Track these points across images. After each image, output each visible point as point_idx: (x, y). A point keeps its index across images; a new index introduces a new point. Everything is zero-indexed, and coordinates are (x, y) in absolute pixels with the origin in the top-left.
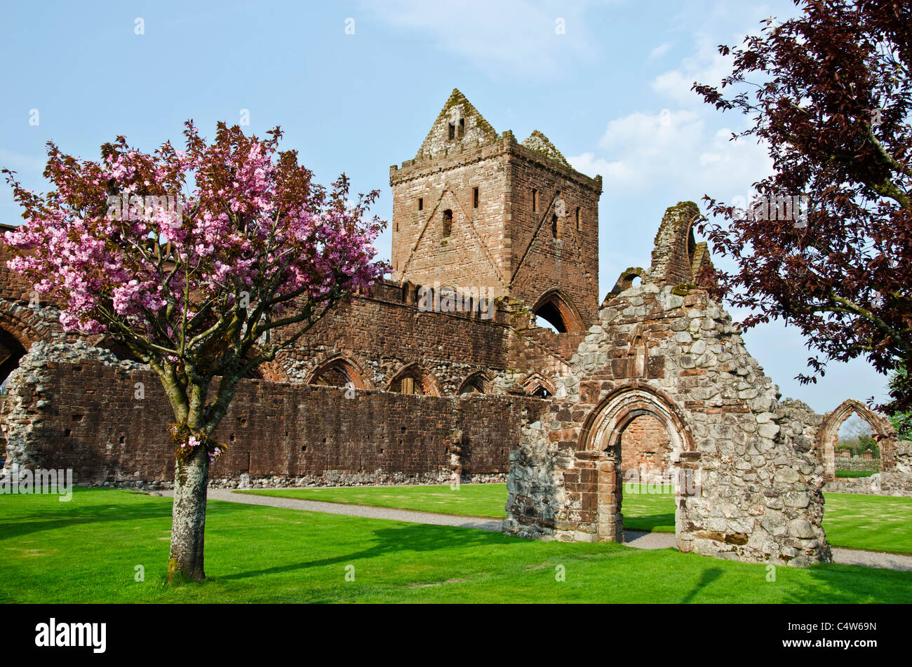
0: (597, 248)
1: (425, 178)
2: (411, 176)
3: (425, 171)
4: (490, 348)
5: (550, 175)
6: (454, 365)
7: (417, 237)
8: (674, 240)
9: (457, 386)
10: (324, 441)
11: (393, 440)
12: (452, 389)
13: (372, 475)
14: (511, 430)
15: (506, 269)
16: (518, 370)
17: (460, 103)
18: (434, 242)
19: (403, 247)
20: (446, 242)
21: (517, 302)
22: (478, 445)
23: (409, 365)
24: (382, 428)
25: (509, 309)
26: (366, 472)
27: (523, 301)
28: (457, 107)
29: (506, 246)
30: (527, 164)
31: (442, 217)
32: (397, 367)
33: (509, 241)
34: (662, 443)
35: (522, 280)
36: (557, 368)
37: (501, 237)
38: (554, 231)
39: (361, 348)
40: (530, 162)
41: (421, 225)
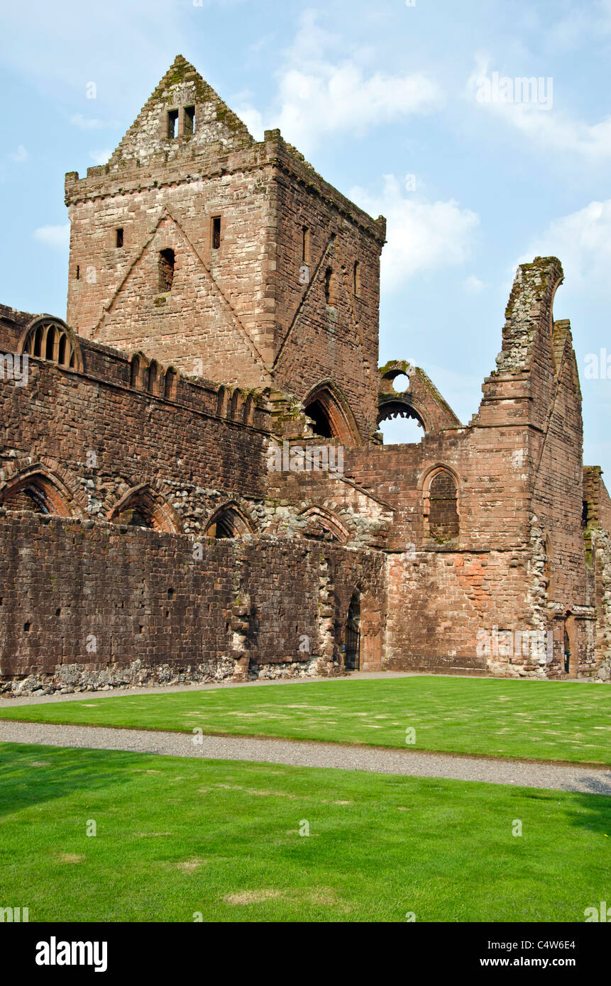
0: (377, 325)
1: (128, 196)
2: (103, 191)
3: (128, 186)
4: (245, 465)
5: (324, 208)
6: (198, 490)
7: (113, 288)
8: (537, 313)
9: (202, 525)
10: (58, 612)
11: (155, 612)
12: (195, 528)
13: (127, 671)
14: (307, 595)
15: (267, 345)
16: (284, 502)
17: (188, 80)
18: (142, 298)
19: (87, 305)
20: (164, 300)
21: (284, 397)
22: (267, 617)
23: (138, 487)
24: (141, 591)
25: (270, 407)
26: (118, 666)
27: (291, 396)
28: (183, 85)
29: (267, 310)
30: (296, 187)
31: (157, 259)
32: (120, 490)
33: (271, 302)
34: (522, 616)
35: (287, 364)
36: (349, 500)
37: (259, 296)
38: (327, 294)
39: (70, 457)
40: (302, 183)
41: (121, 270)
